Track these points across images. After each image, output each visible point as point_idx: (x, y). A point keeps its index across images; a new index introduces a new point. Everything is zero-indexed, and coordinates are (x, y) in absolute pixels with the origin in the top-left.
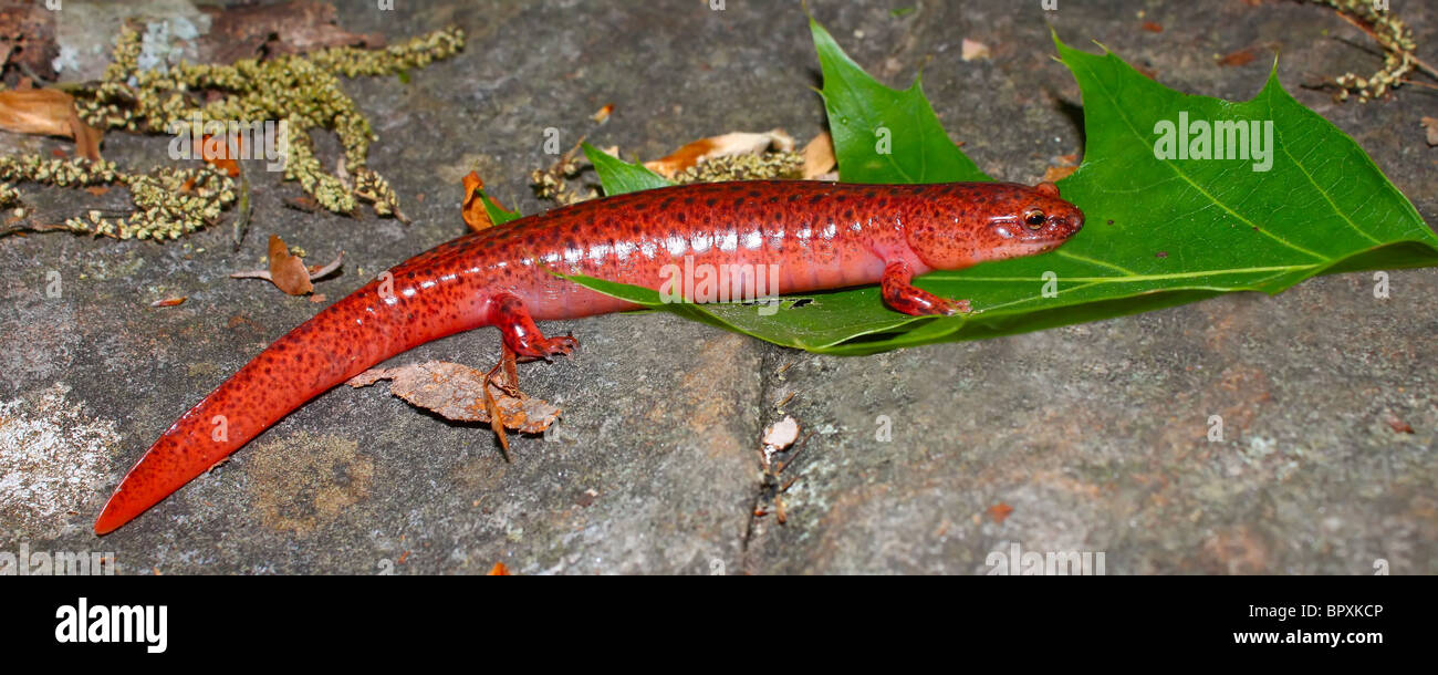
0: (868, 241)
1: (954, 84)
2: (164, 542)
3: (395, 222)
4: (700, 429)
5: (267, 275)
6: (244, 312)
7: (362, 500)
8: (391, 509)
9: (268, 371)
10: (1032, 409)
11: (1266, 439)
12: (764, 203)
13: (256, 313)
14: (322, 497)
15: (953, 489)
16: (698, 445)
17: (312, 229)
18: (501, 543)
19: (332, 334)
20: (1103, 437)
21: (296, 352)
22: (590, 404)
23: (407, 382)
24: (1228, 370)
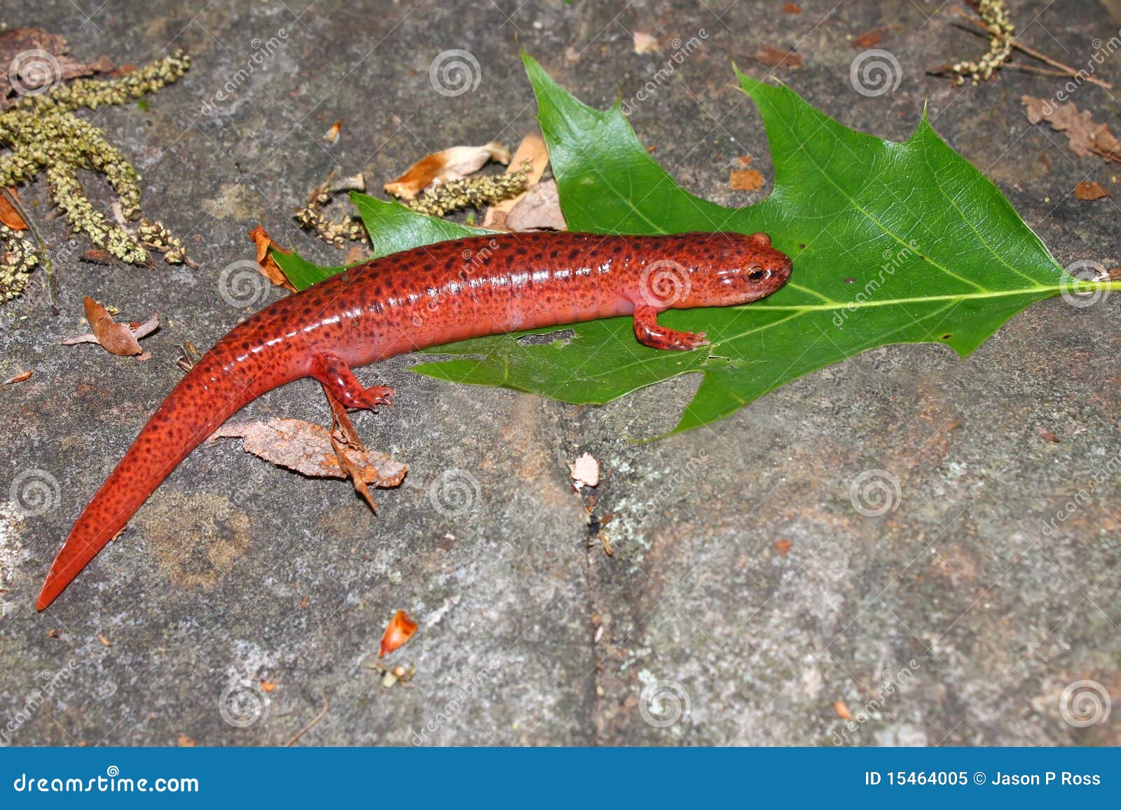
0: (619, 289)
1: (631, 78)
2: (94, 608)
3: (184, 267)
4: (530, 480)
5: (92, 338)
6: (86, 379)
7: (248, 552)
8: (276, 557)
9: (148, 450)
10: (784, 447)
11: (959, 463)
12: (531, 260)
13: (97, 379)
14: (213, 552)
15: (743, 528)
16: (533, 494)
17: (111, 281)
18: (386, 585)
19: (192, 409)
20: (843, 471)
21: (167, 430)
22: (425, 453)
23: (258, 441)
24: (922, 402)
